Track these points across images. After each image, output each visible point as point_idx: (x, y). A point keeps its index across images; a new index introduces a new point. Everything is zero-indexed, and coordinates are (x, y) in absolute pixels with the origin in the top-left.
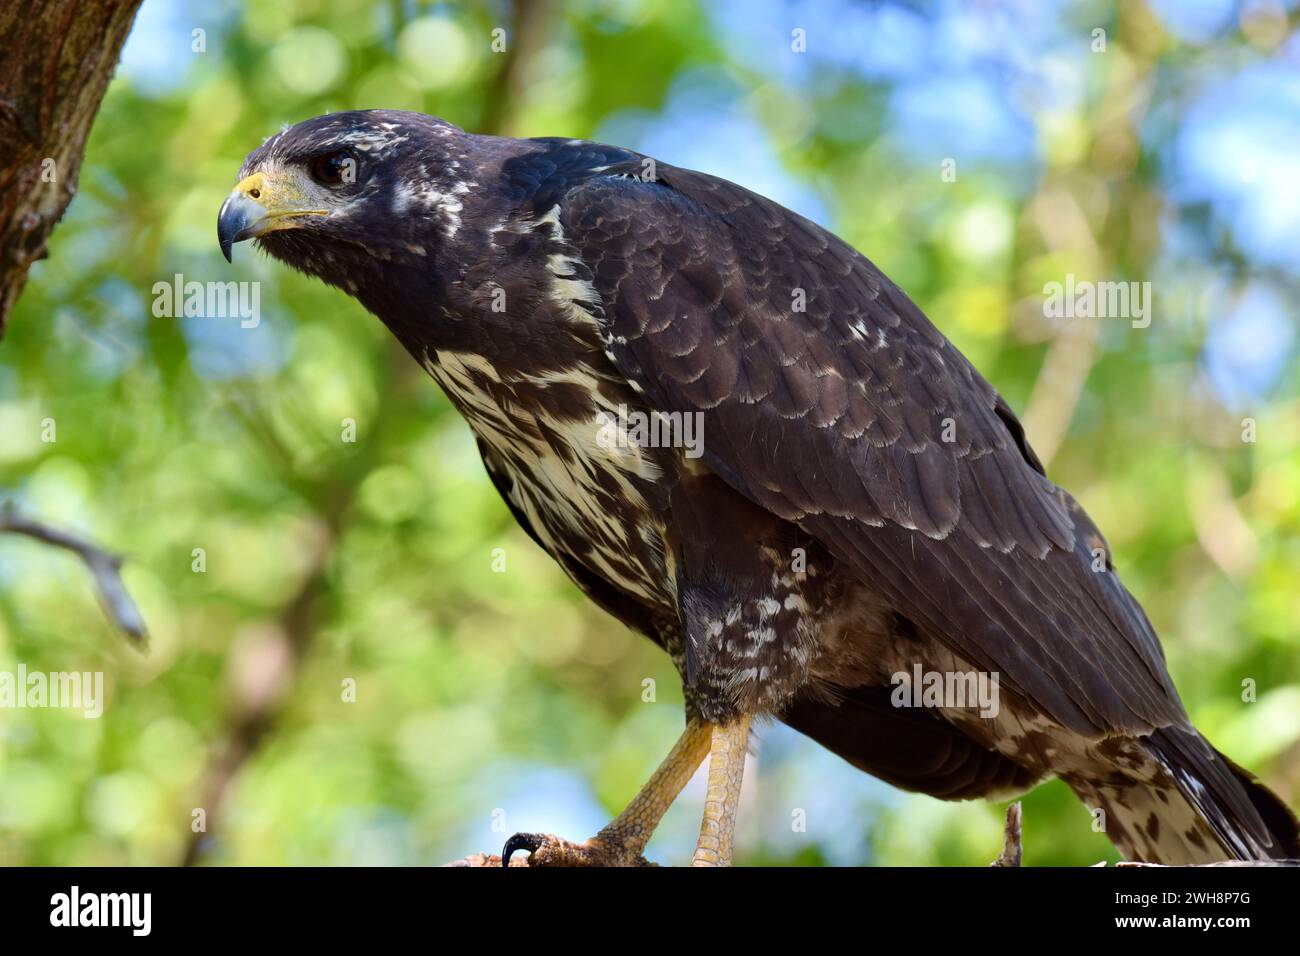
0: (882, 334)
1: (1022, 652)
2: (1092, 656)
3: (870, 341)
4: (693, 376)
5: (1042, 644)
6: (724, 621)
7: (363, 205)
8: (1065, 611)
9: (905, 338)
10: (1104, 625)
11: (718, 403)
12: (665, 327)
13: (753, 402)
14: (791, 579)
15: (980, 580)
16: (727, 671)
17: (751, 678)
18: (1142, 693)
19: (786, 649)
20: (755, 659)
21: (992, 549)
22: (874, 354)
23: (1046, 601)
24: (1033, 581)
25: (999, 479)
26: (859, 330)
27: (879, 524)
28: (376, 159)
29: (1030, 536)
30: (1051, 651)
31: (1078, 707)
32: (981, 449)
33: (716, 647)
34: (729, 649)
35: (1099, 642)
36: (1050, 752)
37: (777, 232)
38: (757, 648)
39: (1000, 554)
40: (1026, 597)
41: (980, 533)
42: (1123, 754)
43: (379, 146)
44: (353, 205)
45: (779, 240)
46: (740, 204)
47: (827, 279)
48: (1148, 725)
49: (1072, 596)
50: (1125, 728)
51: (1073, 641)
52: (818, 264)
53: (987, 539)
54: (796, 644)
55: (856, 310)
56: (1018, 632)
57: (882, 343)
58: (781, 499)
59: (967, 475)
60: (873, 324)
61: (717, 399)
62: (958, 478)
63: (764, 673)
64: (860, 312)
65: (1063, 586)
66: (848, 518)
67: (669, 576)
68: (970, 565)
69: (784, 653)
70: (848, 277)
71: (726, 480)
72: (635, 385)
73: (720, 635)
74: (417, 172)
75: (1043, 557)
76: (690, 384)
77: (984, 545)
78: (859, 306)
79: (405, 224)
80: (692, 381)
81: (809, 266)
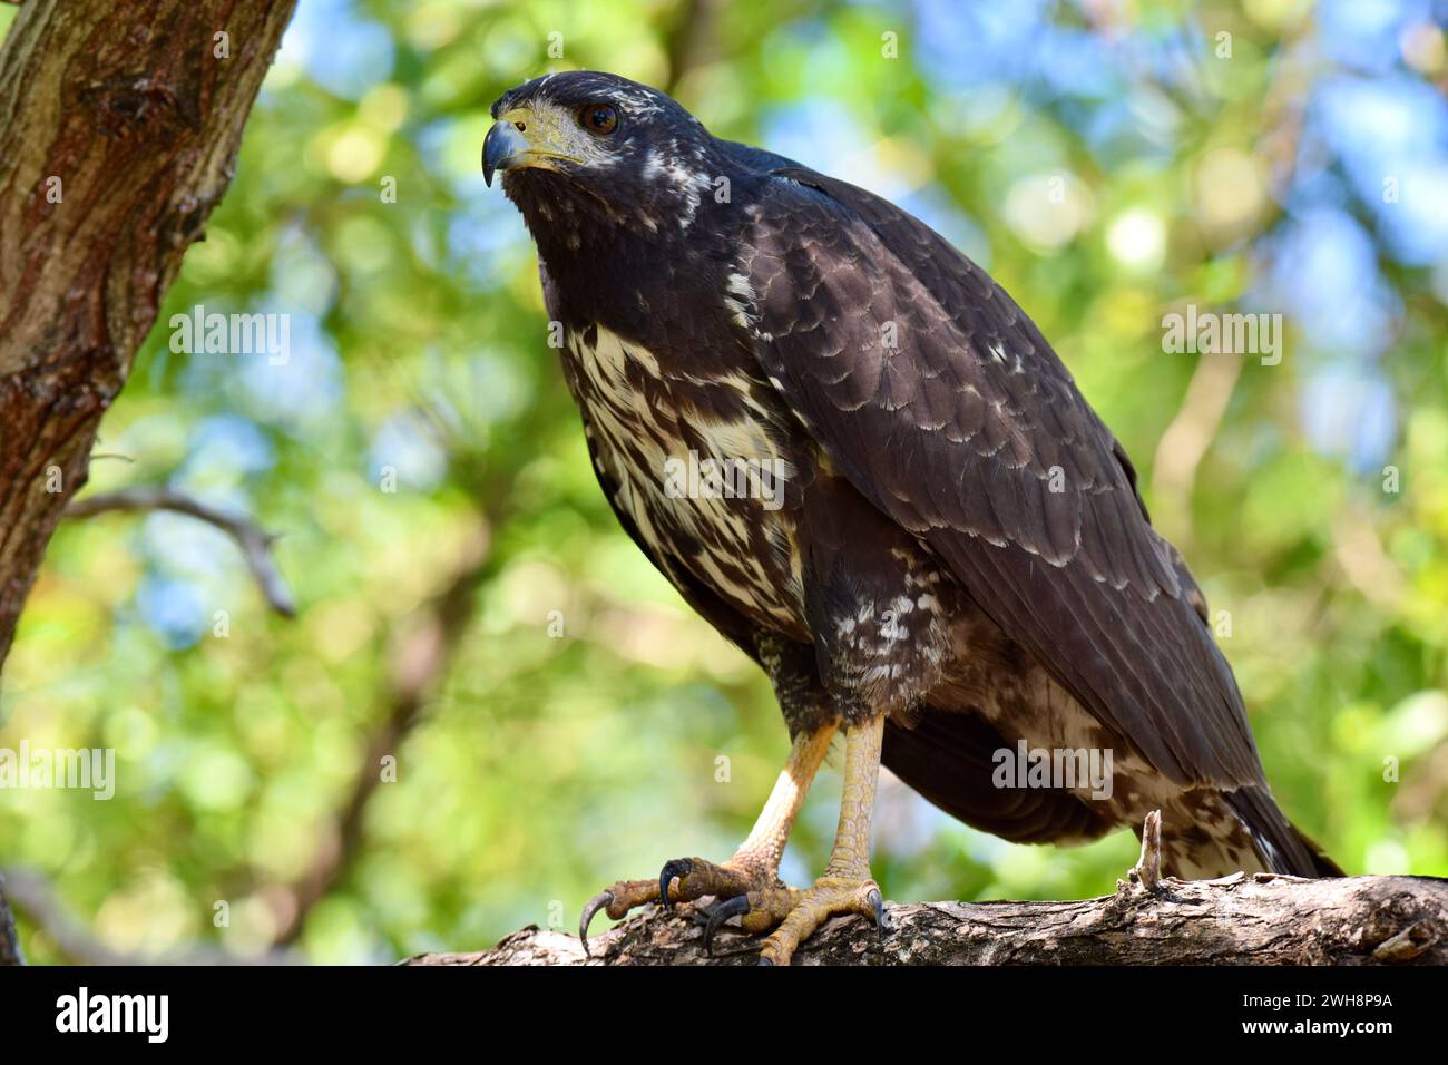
0: (1019, 360)
1: (1125, 690)
2: (1189, 704)
3: (1009, 365)
4: (837, 378)
5: (1145, 685)
6: (856, 618)
7: (618, 163)
8: (1168, 656)
9: (1039, 367)
10: (1202, 676)
11: (858, 407)
12: (814, 327)
13: (893, 409)
14: (924, 580)
15: (1092, 613)
16: (858, 669)
17: (884, 676)
18: (1231, 749)
19: (918, 647)
20: (887, 657)
21: (1106, 584)
22: (1011, 378)
23: (1151, 644)
24: (1142, 622)
25: (1117, 516)
26: (998, 353)
27: (1002, 545)
28: (634, 122)
29: (1141, 576)
30: (1152, 693)
31: (1172, 752)
32: (1103, 485)
33: (848, 645)
34: (861, 646)
35: (1196, 691)
36: (1133, 797)
37: (925, 249)
38: (889, 646)
39: (1112, 590)
40: (1133, 635)
41: (1097, 567)
42: (1204, 807)
43: (638, 111)
44: (609, 162)
45: (927, 256)
46: (891, 218)
47: (969, 301)
48: (1233, 781)
49: (1176, 643)
50: (1213, 780)
51: (1174, 688)
52: (962, 285)
53: (1101, 572)
54: (928, 644)
55: (995, 334)
56: (1123, 670)
57: (1019, 369)
58: (910, 509)
59: (1089, 509)
60: (1012, 349)
61: (858, 403)
62: (1080, 510)
63: (897, 670)
64: (1000, 335)
65: (1168, 632)
66: (971, 535)
67: (793, 576)
68: (1084, 597)
69: (916, 652)
70: (989, 301)
71: (858, 487)
72: (777, 383)
73: (852, 633)
74: (668, 145)
75: (1152, 599)
76: (832, 385)
77: (1100, 579)
78: (999, 330)
79: (649, 192)
80: (835, 382)
81: (954, 284)
